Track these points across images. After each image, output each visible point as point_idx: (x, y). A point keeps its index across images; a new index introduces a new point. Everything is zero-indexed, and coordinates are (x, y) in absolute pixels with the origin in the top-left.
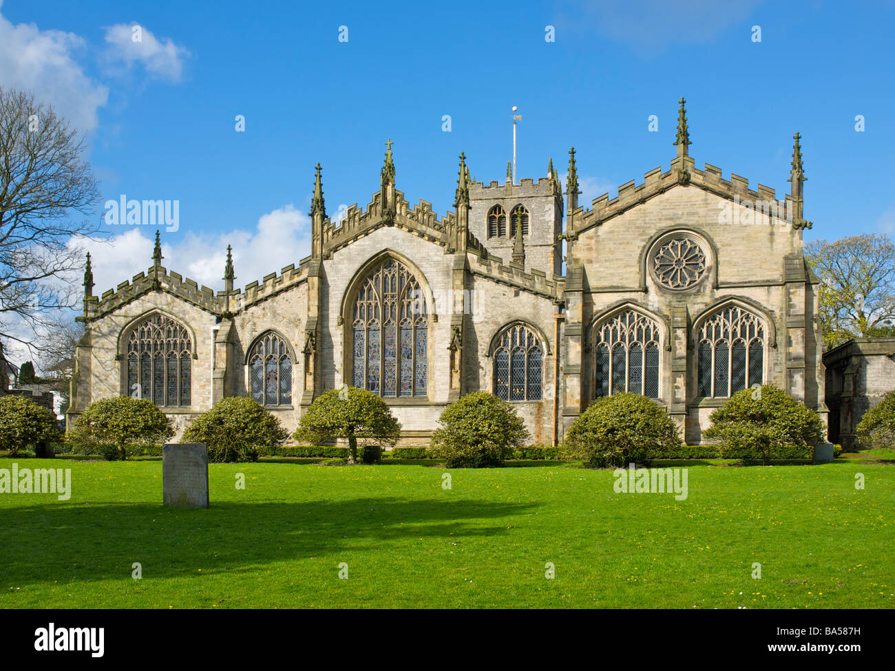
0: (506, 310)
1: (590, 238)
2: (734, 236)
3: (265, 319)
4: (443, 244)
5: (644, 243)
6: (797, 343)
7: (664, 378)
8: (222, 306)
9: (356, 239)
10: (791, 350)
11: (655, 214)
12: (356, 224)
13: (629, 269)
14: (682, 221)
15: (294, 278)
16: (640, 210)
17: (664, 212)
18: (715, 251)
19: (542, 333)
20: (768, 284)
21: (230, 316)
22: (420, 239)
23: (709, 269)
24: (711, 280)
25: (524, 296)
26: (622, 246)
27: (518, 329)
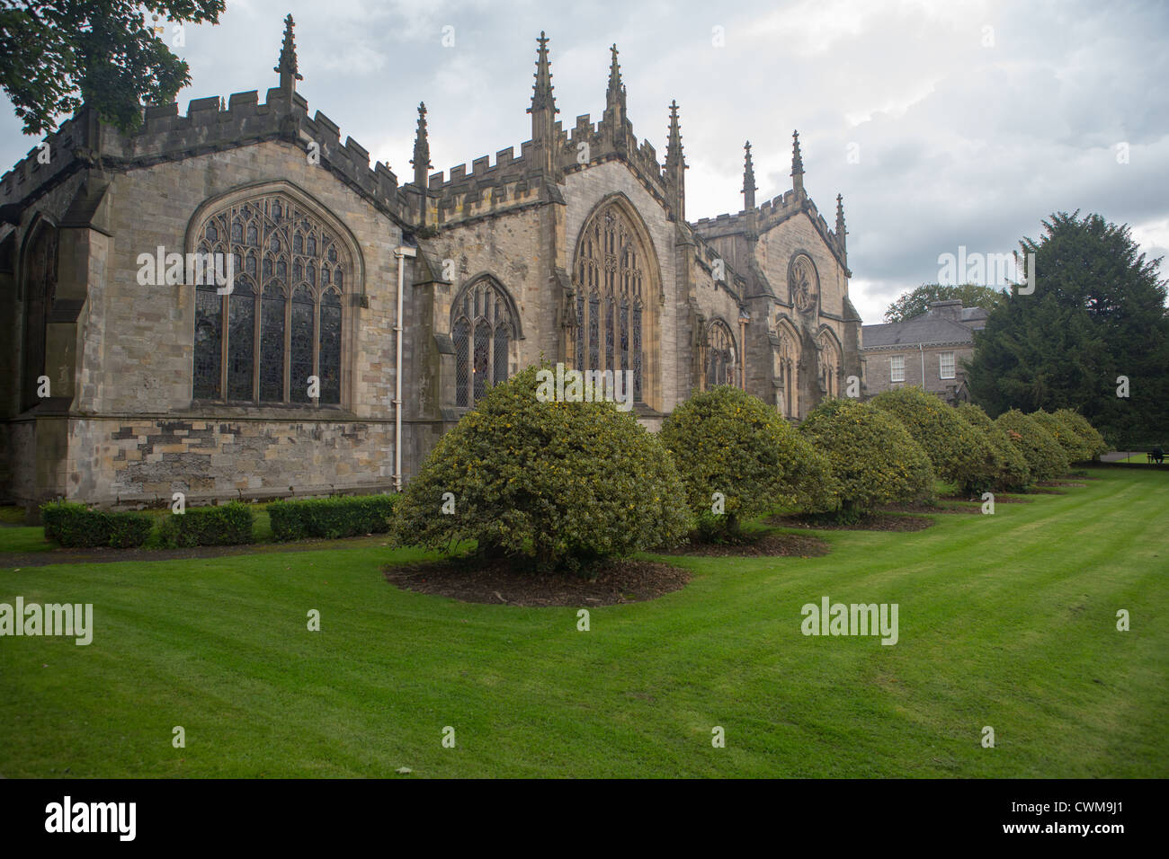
0: (711, 304)
1: (763, 242)
2: (825, 271)
3: (480, 255)
4: (665, 206)
5: (789, 260)
8: (415, 213)
11: (793, 233)
13: (784, 284)
14: (804, 247)
15: (520, 197)
16: (786, 226)
17: (796, 234)
18: (818, 282)
19: (733, 339)
20: (836, 319)
21: (427, 234)
22: (645, 192)
23: (814, 297)
24: (817, 308)
25: (720, 291)
26: (779, 259)
27: (715, 329)
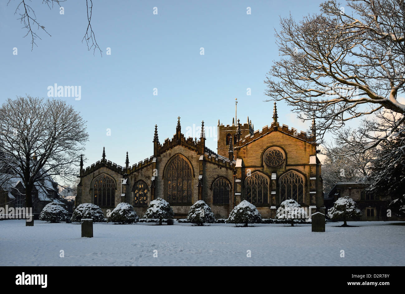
0: (217, 173)
1: (244, 149)
2: (293, 148)
3: (139, 177)
4: (196, 151)
5: (262, 151)
6: (313, 185)
7: (269, 196)
8: (125, 172)
9: (168, 150)
10: (311, 187)
11: (266, 141)
12: (168, 145)
13: (258, 160)
14: (275, 144)
15: (148, 163)
16: (261, 140)
17: (269, 141)
18: (286, 154)
19: (229, 182)
21: (127, 175)
22: (189, 150)
23: (284, 160)
24: (285, 163)
25: (223, 169)
26: (255, 152)
27: (221, 180)
